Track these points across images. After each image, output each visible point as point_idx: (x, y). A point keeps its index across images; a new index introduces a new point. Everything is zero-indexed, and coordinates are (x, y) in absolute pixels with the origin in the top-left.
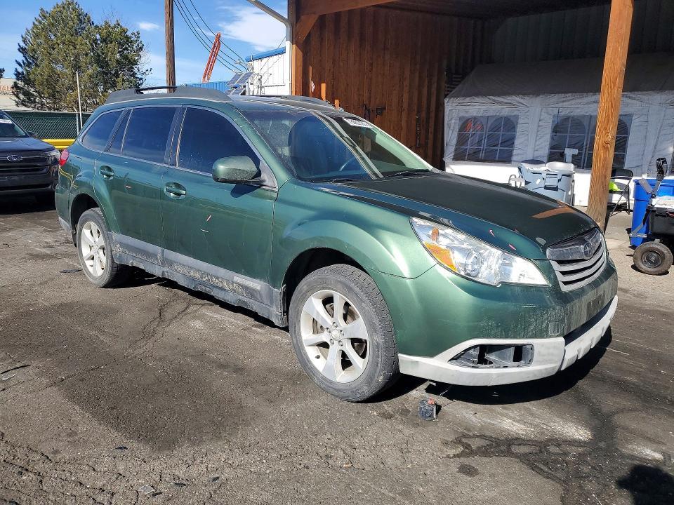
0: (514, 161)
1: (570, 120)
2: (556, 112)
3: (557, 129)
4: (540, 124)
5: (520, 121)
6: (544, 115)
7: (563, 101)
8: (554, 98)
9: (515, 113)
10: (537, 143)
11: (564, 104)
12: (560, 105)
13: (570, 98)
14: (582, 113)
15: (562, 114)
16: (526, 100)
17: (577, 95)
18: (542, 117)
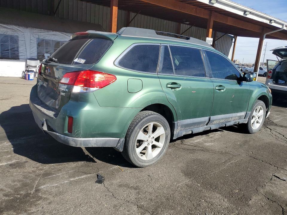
0: (21, 59)
1: (45, 41)
2: (37, 37)
3: (39, 45)
4: (31, 42)
5: (20, 39)
6: (32, 38)
7: (40, 32)
8: (36, 30)
9: (16, 34)
10: (31, 50)
11: (41, 33)
12: (39, 34)
13: (43, 31)
14: (49, 39)
15: (41, 38)
16: (21, 29)
17: (46, 31)
18: (31, 39)
